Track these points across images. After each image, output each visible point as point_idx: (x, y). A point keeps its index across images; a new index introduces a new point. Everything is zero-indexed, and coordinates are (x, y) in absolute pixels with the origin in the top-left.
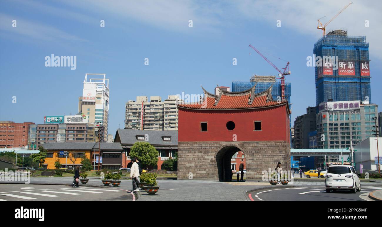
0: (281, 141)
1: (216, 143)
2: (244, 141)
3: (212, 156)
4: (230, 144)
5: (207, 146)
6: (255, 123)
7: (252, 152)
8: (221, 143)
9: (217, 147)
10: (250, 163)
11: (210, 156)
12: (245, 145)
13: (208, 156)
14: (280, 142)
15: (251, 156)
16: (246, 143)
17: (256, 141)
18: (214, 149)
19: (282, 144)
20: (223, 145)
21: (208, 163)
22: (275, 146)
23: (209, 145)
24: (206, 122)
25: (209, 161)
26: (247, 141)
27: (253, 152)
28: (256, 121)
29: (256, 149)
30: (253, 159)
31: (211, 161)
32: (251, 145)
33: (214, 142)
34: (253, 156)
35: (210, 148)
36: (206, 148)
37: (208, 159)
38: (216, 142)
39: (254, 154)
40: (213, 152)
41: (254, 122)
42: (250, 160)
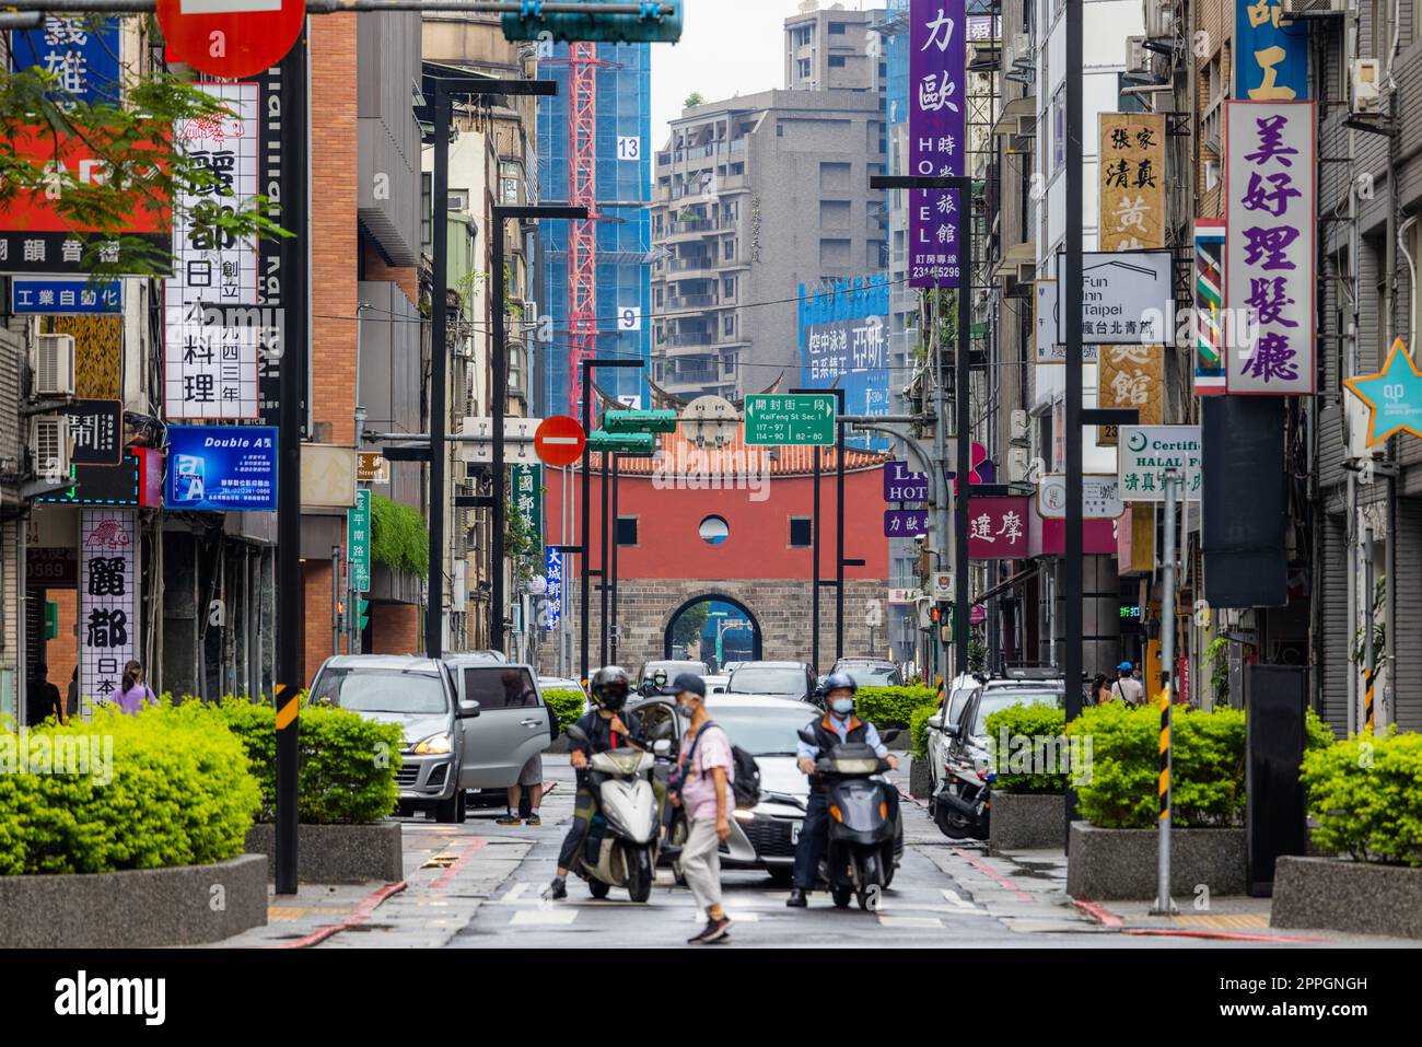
0: (872, 580)
1: (668, 586)
2: (756, 581)
3: (653, 625)
4: (713, 589)
5: (636, 596)
6: (793, 521)
7: (781, 614)
8: (683, 586)
9: (669, 598)
10: (775, 649)
11: (646, 625)
12: (761, 591)
13: (639, 625)
14: (871, 584)
15: (780, 626)
16: (763, 585)
17: (794, 581)
18: (659, 606)
19: (874, 590)
20: (690, 590)
21: (640, 648)
22: (854, 596)
23: (645, 590)
24: (633, 517)
25: (645, 642)
26: (768, 581)
27: (786, 614)
28: (794, 518)
29: (794, 603)
30: (785, 636)
31: (651, 643)
32: (779, 592)
33: (660, 580)
34: (786, 626)
35: (645, 602)
36: (632, 601)
37: (641, 636)
38: (668, 580)
39: (787, 619)
40: (659, 614)
41: (788, 520)
42: (775, 637)
